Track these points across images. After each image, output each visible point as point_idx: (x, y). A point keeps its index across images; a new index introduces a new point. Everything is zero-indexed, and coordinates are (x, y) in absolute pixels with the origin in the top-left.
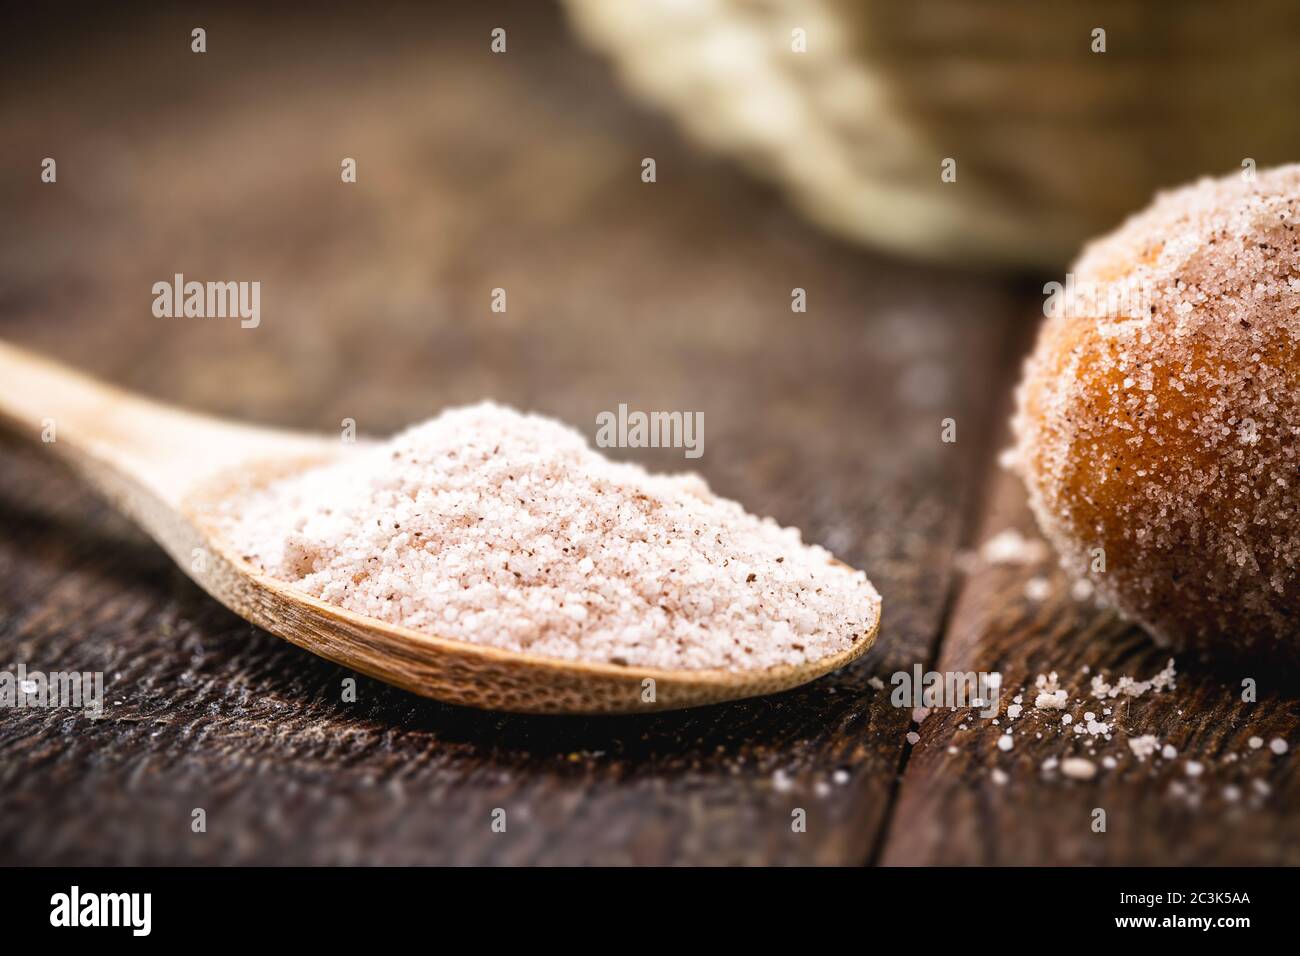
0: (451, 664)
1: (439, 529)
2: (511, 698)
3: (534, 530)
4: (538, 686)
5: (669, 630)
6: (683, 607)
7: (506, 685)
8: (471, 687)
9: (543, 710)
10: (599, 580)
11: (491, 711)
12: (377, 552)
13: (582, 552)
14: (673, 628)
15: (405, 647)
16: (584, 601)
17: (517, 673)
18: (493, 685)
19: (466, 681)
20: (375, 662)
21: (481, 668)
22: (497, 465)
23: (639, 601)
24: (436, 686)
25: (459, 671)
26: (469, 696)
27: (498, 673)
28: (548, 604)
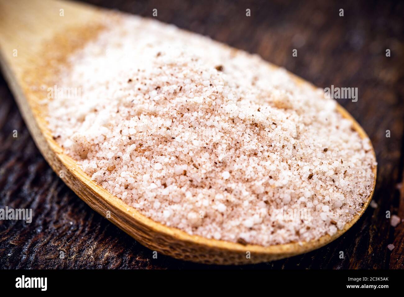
0: (157, 237)
1: (150, 143)
2: (188, 256)
3: (199, 149)
4: (200, 253)
5: (268, 217)
6: (275, 200)
7: (185, 251)
8: (167, 248)
9: (203, 263)
10: (233, 185)
11: (177, 260)
12: (120, 154)
13: (224, 164)
14: (270, 215)
15: (134, 222)
16: (225, 199)
17: (191, 247)
18: (178, 249)
19: (165, 246)
20: (119, 223)
21: (172, 242)
22: (181, 100)
23: (253, 198)
24: (150, 244)
25: (161, 241)
26: (166, 252)
27: (181, 245)
28: (206, 202)
